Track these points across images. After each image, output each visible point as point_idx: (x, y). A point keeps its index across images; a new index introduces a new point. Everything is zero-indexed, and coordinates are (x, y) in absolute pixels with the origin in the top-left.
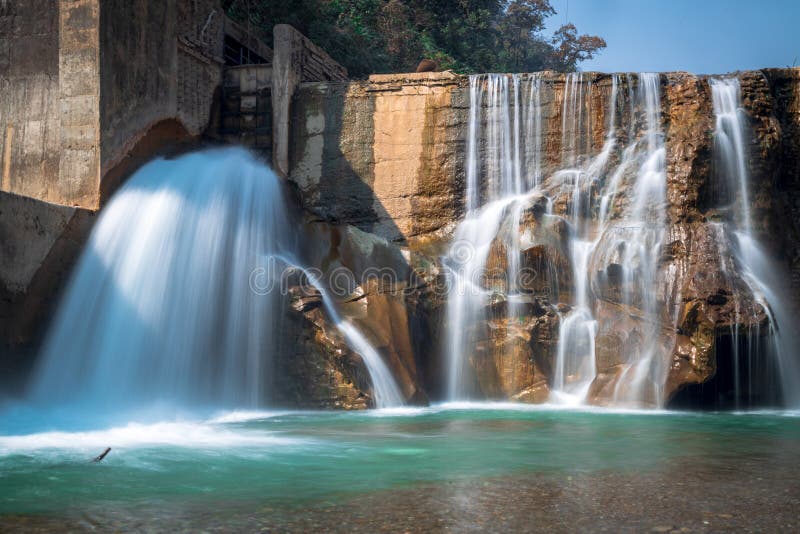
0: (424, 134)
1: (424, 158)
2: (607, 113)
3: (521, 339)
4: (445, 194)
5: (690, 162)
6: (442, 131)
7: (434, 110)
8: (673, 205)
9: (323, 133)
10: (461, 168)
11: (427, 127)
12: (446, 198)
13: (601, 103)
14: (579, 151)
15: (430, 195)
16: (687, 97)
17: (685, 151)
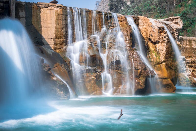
0: (56, 21)
1: (56, 28)
2: (102, 21)
3: (94, 79)
4: (62, 39)
5: (129, 36)
6: (61, 21)
7: (58, 15)
8: (127, 46)
9: (25, 17)
10: (67, 32)
11: (56, 19)
12: (63, 40)
13: (100, 19)
14: (96, 30)
15: (59, 38)
16: (123, 20)
17: (127, 33)
